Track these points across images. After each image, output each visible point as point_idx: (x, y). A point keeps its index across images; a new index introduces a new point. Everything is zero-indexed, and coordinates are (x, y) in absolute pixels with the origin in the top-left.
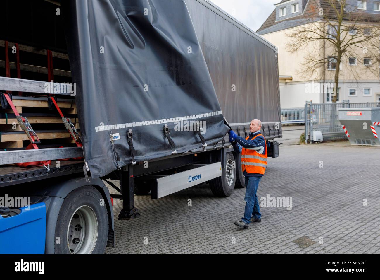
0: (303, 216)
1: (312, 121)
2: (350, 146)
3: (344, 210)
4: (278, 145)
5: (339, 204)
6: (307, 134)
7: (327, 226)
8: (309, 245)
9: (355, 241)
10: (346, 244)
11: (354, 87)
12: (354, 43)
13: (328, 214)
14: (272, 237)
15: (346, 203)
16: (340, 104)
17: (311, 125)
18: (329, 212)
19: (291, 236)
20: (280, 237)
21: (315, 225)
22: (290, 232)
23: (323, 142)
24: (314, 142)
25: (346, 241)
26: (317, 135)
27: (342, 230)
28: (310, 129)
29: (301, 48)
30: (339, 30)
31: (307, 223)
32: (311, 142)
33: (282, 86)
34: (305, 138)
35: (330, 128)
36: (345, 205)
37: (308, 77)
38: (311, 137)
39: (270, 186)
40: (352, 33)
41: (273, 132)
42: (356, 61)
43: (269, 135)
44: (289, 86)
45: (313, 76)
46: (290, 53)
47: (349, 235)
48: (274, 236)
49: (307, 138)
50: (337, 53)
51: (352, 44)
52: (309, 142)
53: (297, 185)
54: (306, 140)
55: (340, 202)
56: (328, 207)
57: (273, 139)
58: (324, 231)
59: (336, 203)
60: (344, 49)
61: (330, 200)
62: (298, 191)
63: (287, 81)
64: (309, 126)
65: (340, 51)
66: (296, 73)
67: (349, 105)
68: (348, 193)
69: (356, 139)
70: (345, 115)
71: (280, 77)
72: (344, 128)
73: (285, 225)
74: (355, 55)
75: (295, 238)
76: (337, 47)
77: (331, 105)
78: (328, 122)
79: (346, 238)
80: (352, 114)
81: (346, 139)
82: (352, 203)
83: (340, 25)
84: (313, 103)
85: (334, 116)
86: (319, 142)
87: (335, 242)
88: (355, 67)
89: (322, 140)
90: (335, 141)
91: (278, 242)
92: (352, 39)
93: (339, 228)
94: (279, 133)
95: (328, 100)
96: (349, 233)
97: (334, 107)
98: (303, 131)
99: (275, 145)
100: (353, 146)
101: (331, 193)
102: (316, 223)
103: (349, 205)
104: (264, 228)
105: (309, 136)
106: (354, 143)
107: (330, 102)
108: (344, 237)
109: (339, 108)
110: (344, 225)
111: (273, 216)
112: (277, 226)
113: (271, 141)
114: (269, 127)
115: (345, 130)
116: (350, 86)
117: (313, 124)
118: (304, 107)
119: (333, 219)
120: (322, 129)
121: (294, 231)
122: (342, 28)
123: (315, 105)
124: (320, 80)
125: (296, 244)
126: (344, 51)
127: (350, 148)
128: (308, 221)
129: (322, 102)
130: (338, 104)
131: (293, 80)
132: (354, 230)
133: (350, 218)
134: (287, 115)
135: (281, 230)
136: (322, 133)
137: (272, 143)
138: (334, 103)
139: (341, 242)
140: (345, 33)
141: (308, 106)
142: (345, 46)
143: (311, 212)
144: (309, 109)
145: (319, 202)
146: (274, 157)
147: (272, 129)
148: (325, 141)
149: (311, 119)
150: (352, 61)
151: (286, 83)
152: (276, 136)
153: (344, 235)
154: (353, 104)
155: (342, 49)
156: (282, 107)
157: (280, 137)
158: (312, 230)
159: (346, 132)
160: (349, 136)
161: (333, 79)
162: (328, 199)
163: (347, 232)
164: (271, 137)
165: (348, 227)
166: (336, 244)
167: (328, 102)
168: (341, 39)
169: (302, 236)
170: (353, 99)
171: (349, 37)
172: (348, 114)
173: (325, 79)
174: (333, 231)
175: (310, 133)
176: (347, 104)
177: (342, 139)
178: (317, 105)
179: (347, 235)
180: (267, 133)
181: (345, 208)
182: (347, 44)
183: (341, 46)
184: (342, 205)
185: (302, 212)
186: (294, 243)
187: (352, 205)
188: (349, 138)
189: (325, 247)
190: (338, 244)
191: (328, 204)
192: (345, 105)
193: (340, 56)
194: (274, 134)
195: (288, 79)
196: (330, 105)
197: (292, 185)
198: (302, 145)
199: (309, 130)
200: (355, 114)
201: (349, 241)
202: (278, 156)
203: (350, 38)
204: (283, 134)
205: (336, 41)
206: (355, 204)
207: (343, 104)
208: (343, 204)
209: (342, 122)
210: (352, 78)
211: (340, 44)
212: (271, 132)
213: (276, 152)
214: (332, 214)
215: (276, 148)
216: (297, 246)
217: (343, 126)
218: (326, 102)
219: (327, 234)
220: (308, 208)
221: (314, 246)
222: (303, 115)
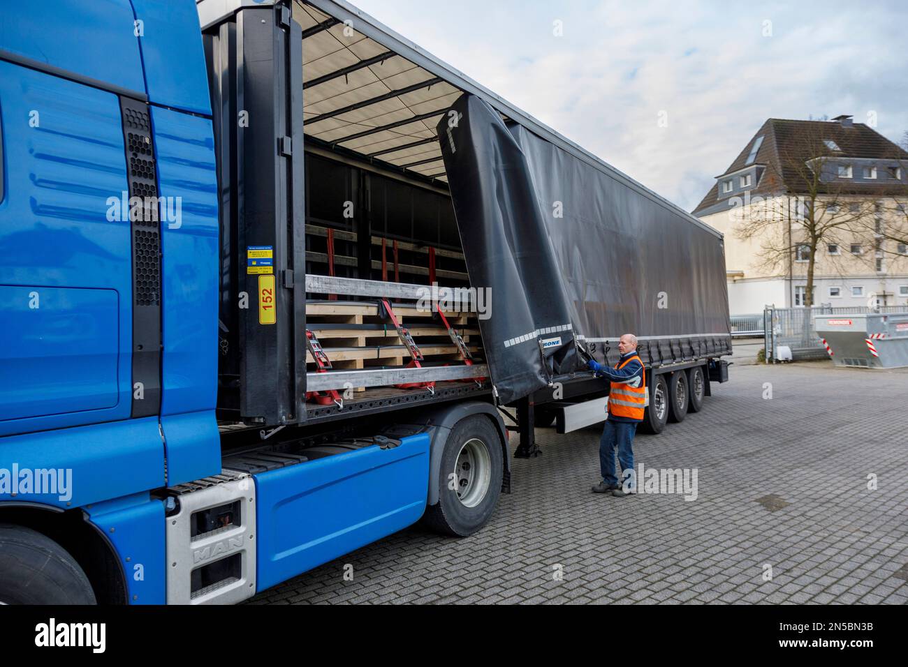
0: (769, 465)
1: (775, 333)
2: (834, 367)
3: (831, 459)
4: (727, 365)
5: (822, 450)
6: (768, 351)
7: (806, 482)
8: (780, 508)
9: (851, 506)
10: (837, 509)
11: (837, 285)
12: (835, 224)
13: (807, 464)
14: (724, 492)
15: (833, 450)
16: (817, 308)
17: (775, 338)
18: (807, 462)
19: (752, 493)
20: (737, 493)
21: (788, 479)
22: (750, 486)
23: (792, 362)
24: (778, 362)
25: (837, 505)
26: (783, 352)
27: (830, 489)
28: (772, 343)
29: (756, 233)
30: (813, 207)
31: (776, 476)
32: (773, 361)
33: (730, 285)
34: (764, 356)
35: (802, 342)
36: (833, 452)
37: (767, 272)
38: (774, 355)
39: (717, 422)
40: (832, 210)
41: (720, 347)
42: (839, 249)
43: (714, 352)
44: (738, 285)
45: (774, 271)
46: (740, 240)
47: (842, 496)
48: (727, 492)
49: (768, 355)
50: (811, 238)
51: (832, 226)
52: (771, 362)
53: (757, 421)
54: (767, 358)
55: (825, 448)
56: (806, 454)
57: (719, 357)
58: (803, 489)
59: (817, 448)
60: (821, 234)
61: (809, 444)
62: (758, 430)
63: (736, 278)
64: (770, 339)
65: (815, 236)
66: (749, 267)
67: (831, 310)
68: (836, 435)
69: (843, 358)
70: (823, 323)
71: (727, 273)
72: (824, 342)
73: (743, 476)
74: (837, 241)
75: (759, 496)
76: (811, 230)
77: (804, 310)
78: (798, 334)
79: (837, 500)
80: (836, 322)
81: (828, 358)
82: (844, 450)
83: (813, 201)
84: (776, 307)
85: (807, 326)
86: (786, 361)
87: (820, 506)
88: (838, 258)
89: (790, 358)
90: (810, 360)
91: (734, 500)
92: (833, 218)
93: (825, 485)
94: (728, 349)
95: (798, 303)
96: (842, 494)
97: (807, 313)
98: (762, 346)
99: (723, 365)
100: (839, 368)
101: (809, 434)
102: (789, 475)
103: (838, 452)
104: (712, 479)
105: (772, 353)
106: (840, 363)
107: (801, 306)
108: (834, 498)
109: (814, 315)
110: (832, 481)
111: (724, 463)
112: (729, 477)
113: (716, 359)
114: (713, 341)
115: (826, 345)
116: (831, 284)
117: (777, 336)
118: (763, 312)
119: (815, 472)
120: (790, 343)
121: (757, 486)
122: (816, 204)
123: (778, 310)
124: (786, 276)
125: (760, 505)
126: (820, 235)
127: (834, 370)
128: (775, 473)
129: (789, 306)
130: (815, 309)
131: (746, 277)
132: (849, 490)
133: (841, 472)
134: (740, 324)
135: (737, 483)
136: (791, 348)
137: (718, 362)
138: (808, 308)
139: (829, 505)
140: (821, 211)
141: (769, 312)
142: (822, 229)
143: (780, 460)
144: (770, 316)
145: (792, 446)
146: (721, 382)
147: (718, 343)
148: (796, 359)
149: (774, 329)
150: (832, 249)
151: (735, 281)
152: (724, 352)
153: (833, 496)
154: (838, 308)
155: (817, 233)
156: (731, 313)
157: (730, 354)
158: (783, 486)
159: (828, 348)
160: (832, 354)
161: (806, 274)
162: (805, 442)
163: (838, 492)
164: (718, 354)
165: (839, 484)
166: (821, 509)
167: (798, 306)
168: (815, 219)
169: (768, 493)
170: (835, 302)
171: (827, 216)
172: (831, 322)
173: (793, 274)
174: (816, 489)
175: (772, 349)
176: (828, 308)
177: (821, 357)
178: (781, 310)
179: (838, 496)
180: (712, 348)
181: (832, 457)
182: (825, 226)
183: (816, 229)
184: (828, 452)
185: (766, 460)
186: (758, 504)
187: (844, 452)
188: (832, 357)
189: (806, 512)
190: (825, 509)
191: (805, 450)
192: (825, 310)
193: (815, 242)
194: (721, 350)
195: (738, 275)
196: (802, 311)
197: (749, 421)
198: (762, 366)
199: (770, 345)
200: (841, 322)
201: (842, 504)
202: (727, 381)
203: (830, 217)
204: (733, 351)
205: (809, 223)
206: (847, 451)
207: (822, 310)
208: (829, 450)
209: (821, 334)
210: (834, 272)
211: (815, 225)
212: (716, 347)
213: (724, 374)
214: (813, 464)
215: (723, 369)
216: (762, 508)
217: (822, 340)
218: (795, 306)
219: (808, 493)
220: (776, 455)
221: (788, 509)
222: (761, 323)
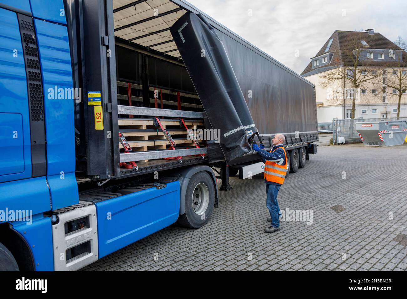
0: (336, 191)
1: (337, 131)
2: (364, 146)
3: (364, 188)
4: (316, 146)
5: (360, 184)
6: (334, 139)
7: (353, 199)
8: (342, 211)
9: (373, 209)
10: (367, 211)
11: (366, 108)
12: (366, 80)
13: (353, 191)
14: (316, 205)
15: (365, 184)
16: (357, 119)
17: (337, 133)
18: (353, 189)
19: (329, 204)
20: (322, 205)
21: (345, 197)
22: (328, 201)
23: (345, 144)
24: (339, 144)
25: (367, 209)
26: (341, 139)
27: (364, 202)
28: (336, 135)
29: (330, 85)
31: (339, 196)
32: (337, 144)
33: (318, 109)
34: (333, 142)
35: (350, 135)
36: (364, 185)
37: (334, 102)
38: (337, 141)
39: (312, 172)
40: (364, 73)
41: (313, 138)
42: (367, 92)
43: (311, 140)
44: (321, 109)
45: (338, 102)
46: (322, 88)
47: (369, 205)
48: (317, 204)
49: (334, 141)
50: (354, 87)
51: (364, 81)
53: (330, 171)
54: (334, 143)
55: (361, 183)
56: (352, 186)
57: (313, 142)
58: (352, 202)
59: (358, 183)
60: (359, 84)
61: (353, 182)
62: (331, 175)
63: (320, 106)
64: (335, 134)
65: (356, 86)
66: (326, 100)
67: (363, 120)
68: (366, 177)
69: (368, 142)
70: (359, 126)
72: (360, 135)
73: (325, 197)
74: (366, 88)
75: (332, 206)
76: (354, 83)
78: (348, 131)
79: (367, 207)
80: (365, 126)
81: (361, 142)
82: (369, 184)
83: (356, 69)
84: (338, 119)
85: (352, 127)
86: (342, 144)
87: (359, 209)
88: (366, 96)
89: (344, 142)
90: (353, 143)
91: (321, 208)
92: (364, 78)
93: (361, 200)
94: (317, 138)
96: (369, 204)
97: (352, 121)
98: (332, 137)
99: (314, 146)
100: (366, 147)
101: (353, 177)
102: (345, 196)
103: (367, 185)
104: (310, 198)
105: (336, 140)
106: (367, 144)
107: (349, 118)
108: (365, 206)
109: (355, 123)
110: (365, 198)
111: (316, 191)
112: (318, 197)
113: (312, 143)
114: (310, 135)
116: (363, 108)
117: (338, 132)
118: (332, 121)
119: (357, 194)
120: (344, 135)
121: (331, 201)
122: (357, 71)
123: (339, 120)
124: (343, 105)
125: (333, 210)
127: (364, 148)
128: (339, 195)
129: (344, 119)
130: (355, 119)
131: (324, 105)
132: (372, 202)
133: (368, 194)
134: (322, 127)
135: (322, 200)
136: (345, 138)
137: (312, 145)
138: (352, 119)
139: (364, 209)
140: (359, 74)
141: (335, 121)
142: (359, 82)
143: (341, 189)
144: (335, 123)
145: (346, 182)
146: (313, 154)
147: (312, 136)
148: (347, 143)
149: (337, 129)
150: (363, 91)
152: (315, 140)
153: (366, 205)
154: (366, 119)
156: (318, 122)
157: (318, 141)
158: (343, 201)
159: (361, 137)
161: (352, 103)
162: (352, 181)
163: (368, 203)
164: (312, 141)
165: (367, 200)
166: (360, 211)
167: (348, 119)
168: (356, 78)
169: (336, 204)
170: (365, 116)
171: (362, 77)
172: (363, 126)
173: (346, 104)
174: (357, 202)
175: (336, 138)
176: (362, 119)
177: (358, 142)
178: (341, 120)
179: (367, 205)
180: (309, 138)
181: (364, 187)
182: (361, 81)
183: (357, 83)
184: (362, 185)
185: (335, 189)
186: (332, 209)
187: (369, 185)
188: (363, 141)
189: (353, 212)
190: (362, 211)
191: (352, 184)
192: (360, 120)
194: (314, 139)
195: (321, 104)
196: (350, 121)
197: (327, 171)
198: (331, 146)
199: (335, 136)
200: (368, 126)
201: (369, 209)
202: (316, 153)
204: (319, 139)
205: (353, 80)
206: (371, 184)
207: (359, 120)
208: (362, 184)
209: (358, 131)
210: (365, 103)
211: (356, 81)
212: (312, 138)
213: (315, 150)
214: (356, 191)
215: (315, 148)
216: (333, 211)
217: (359, 134)
218: (346, 118)
219: (354, 204)
220: (339, 187)
221: (345, 211)
222: (331, 126)
